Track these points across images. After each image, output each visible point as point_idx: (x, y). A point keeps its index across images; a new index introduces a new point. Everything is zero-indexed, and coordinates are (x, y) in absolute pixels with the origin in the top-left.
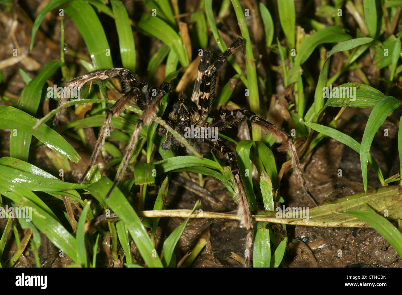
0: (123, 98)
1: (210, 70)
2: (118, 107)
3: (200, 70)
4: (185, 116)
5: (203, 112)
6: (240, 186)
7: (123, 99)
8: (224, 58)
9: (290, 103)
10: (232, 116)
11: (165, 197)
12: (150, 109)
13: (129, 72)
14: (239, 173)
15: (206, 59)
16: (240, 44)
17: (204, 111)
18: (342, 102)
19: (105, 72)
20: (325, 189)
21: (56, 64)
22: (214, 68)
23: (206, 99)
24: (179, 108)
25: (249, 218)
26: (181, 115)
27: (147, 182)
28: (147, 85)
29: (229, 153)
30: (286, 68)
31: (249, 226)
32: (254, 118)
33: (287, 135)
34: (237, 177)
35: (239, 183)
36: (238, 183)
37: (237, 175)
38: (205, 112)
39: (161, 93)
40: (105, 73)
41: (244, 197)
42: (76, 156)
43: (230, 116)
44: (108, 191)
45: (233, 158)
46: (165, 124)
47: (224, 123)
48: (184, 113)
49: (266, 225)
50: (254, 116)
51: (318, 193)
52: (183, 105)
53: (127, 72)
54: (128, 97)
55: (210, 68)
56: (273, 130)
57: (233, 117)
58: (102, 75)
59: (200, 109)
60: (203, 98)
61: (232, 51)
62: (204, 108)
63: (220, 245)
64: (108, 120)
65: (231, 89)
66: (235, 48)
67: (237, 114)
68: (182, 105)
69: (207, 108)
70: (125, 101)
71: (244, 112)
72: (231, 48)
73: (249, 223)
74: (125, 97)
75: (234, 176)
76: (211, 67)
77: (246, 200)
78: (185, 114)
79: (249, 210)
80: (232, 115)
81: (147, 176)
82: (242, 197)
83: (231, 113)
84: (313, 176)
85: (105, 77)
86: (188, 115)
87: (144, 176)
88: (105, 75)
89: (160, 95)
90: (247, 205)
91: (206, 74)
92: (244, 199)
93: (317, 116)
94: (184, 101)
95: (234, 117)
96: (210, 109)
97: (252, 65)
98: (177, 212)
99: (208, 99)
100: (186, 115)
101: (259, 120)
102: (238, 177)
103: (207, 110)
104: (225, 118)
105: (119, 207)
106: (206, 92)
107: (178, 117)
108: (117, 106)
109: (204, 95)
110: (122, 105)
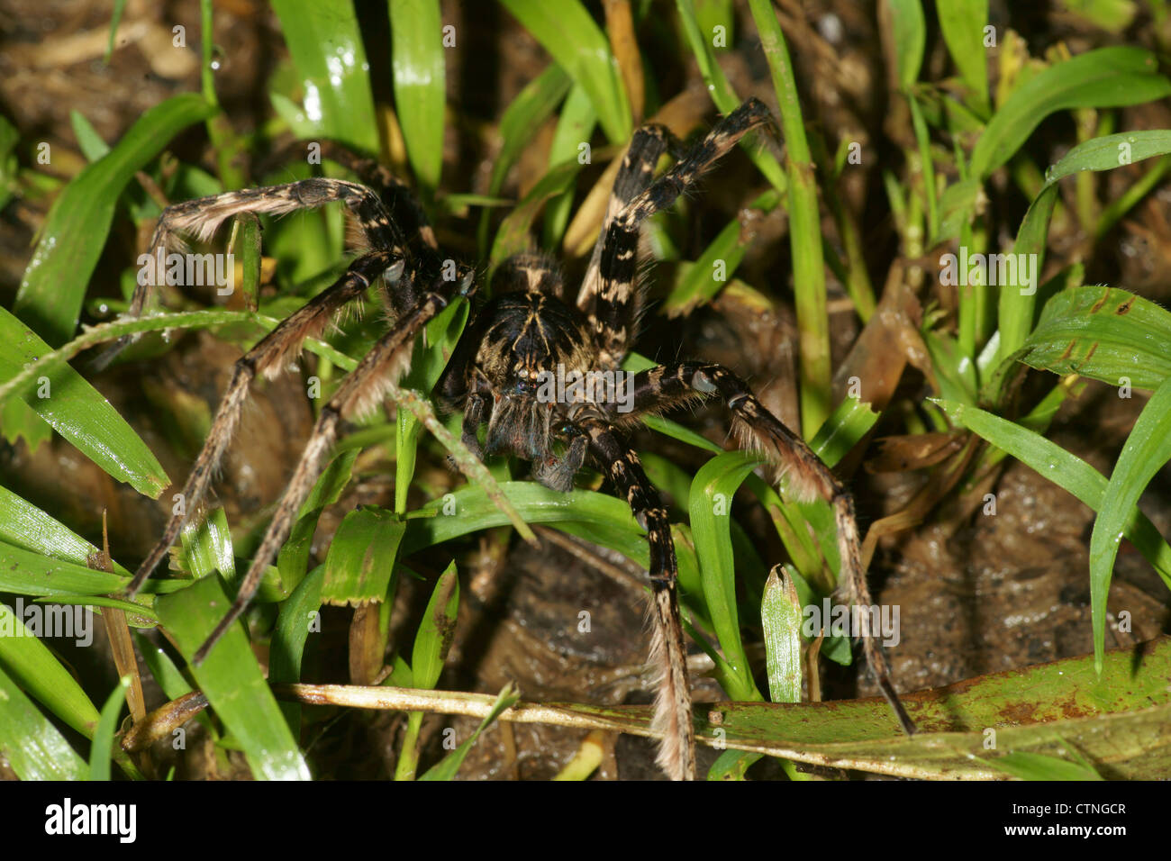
0: (301, 314)
1: (633, 212)
2: (277, 345)
3: (617, 195)
4: (534, 361)
5: (610, 341)
6: (669, 631)
7: (302, 317)
8: (689, 171)
9: (931, 306)
10: (679, 380)
11: (450, 621)
12: (373, 366)
13: (367, 195)
14: (672, 586)
15: (642, 160)
16: (752, 119)
17: (612, 339)
18: (1066, 351)
19: (289, 188)
20: (1030, 597)
21: (182, 109)
22: (650, 203)
23: (620, 302)
24: (521, 330)
25: (682, 748)
26: (521, 358)
27: (360, 595)
28: (402, 261)
29: (651, 514)
30: (935, 183)
31: (681, 772)
32: (739, 405)
33: (832, 482)
34: (664, 600)
35: (668, 620)
36: (665, 620)
37: (666, 594)
38: (616, 341)
39: (429, 307)
40: (291, 192)
41: (678, 674)
42: (153, 477)
43: (674, 381)
44: (207, 634)
45: (660, 532)
46: (429, 416)
47: (657, 396)
48: (531, 352)
49: (750, 764)
50: (743, 396)
51: (1008, 607)
52: (538, 320)
53: (359, 196)
54: (322, 309)
55: (635, 202)
56: (792, 457)
57: (683, 386)
58: (280, 197)
59: (600, 330)
60: (609, 297)
61: (720, 145)
62: (612, 329)
63: (646, 769)
64: (236, 391)
65: (742, 244)
66: (730, 134)
67: (695, 381)
68: (534, 320)
69: (623, 328)
70: (307, 322)
71: (715, 377)
72: (719, 137)
73: (681, 762)
74: (310, 310)
75: (657, 595)
76: (640, 199)
77: (683, 684)
78: (534, 355)
79: (686, 717)
80: (681, 379)
81: (365, 572)
82: (672, 671)
83: (677, 372)
84: (999, 545)
85: (288, 204)
86: (543, 360)
87: (355, 572)
88: (290, 199)
89: (421, 313)
90: (683, 701)
91: (619, 224)
92: (675, 678)
93: (998, 375)
94: (543, 304)
95: (686, 386)
96: (635, 333)
97: (805, 180)
98: (457, 698)
99: (624, 301)
100: (537, 360)
101: (755, 415)
102: (668, 600)
103: (621, 336)
104: (662, 385)
105: (233, 696)
106: (620, 281)
107: (511, 366)
108: (273, 344)
109: (611, 289)
110: (296, 338)
